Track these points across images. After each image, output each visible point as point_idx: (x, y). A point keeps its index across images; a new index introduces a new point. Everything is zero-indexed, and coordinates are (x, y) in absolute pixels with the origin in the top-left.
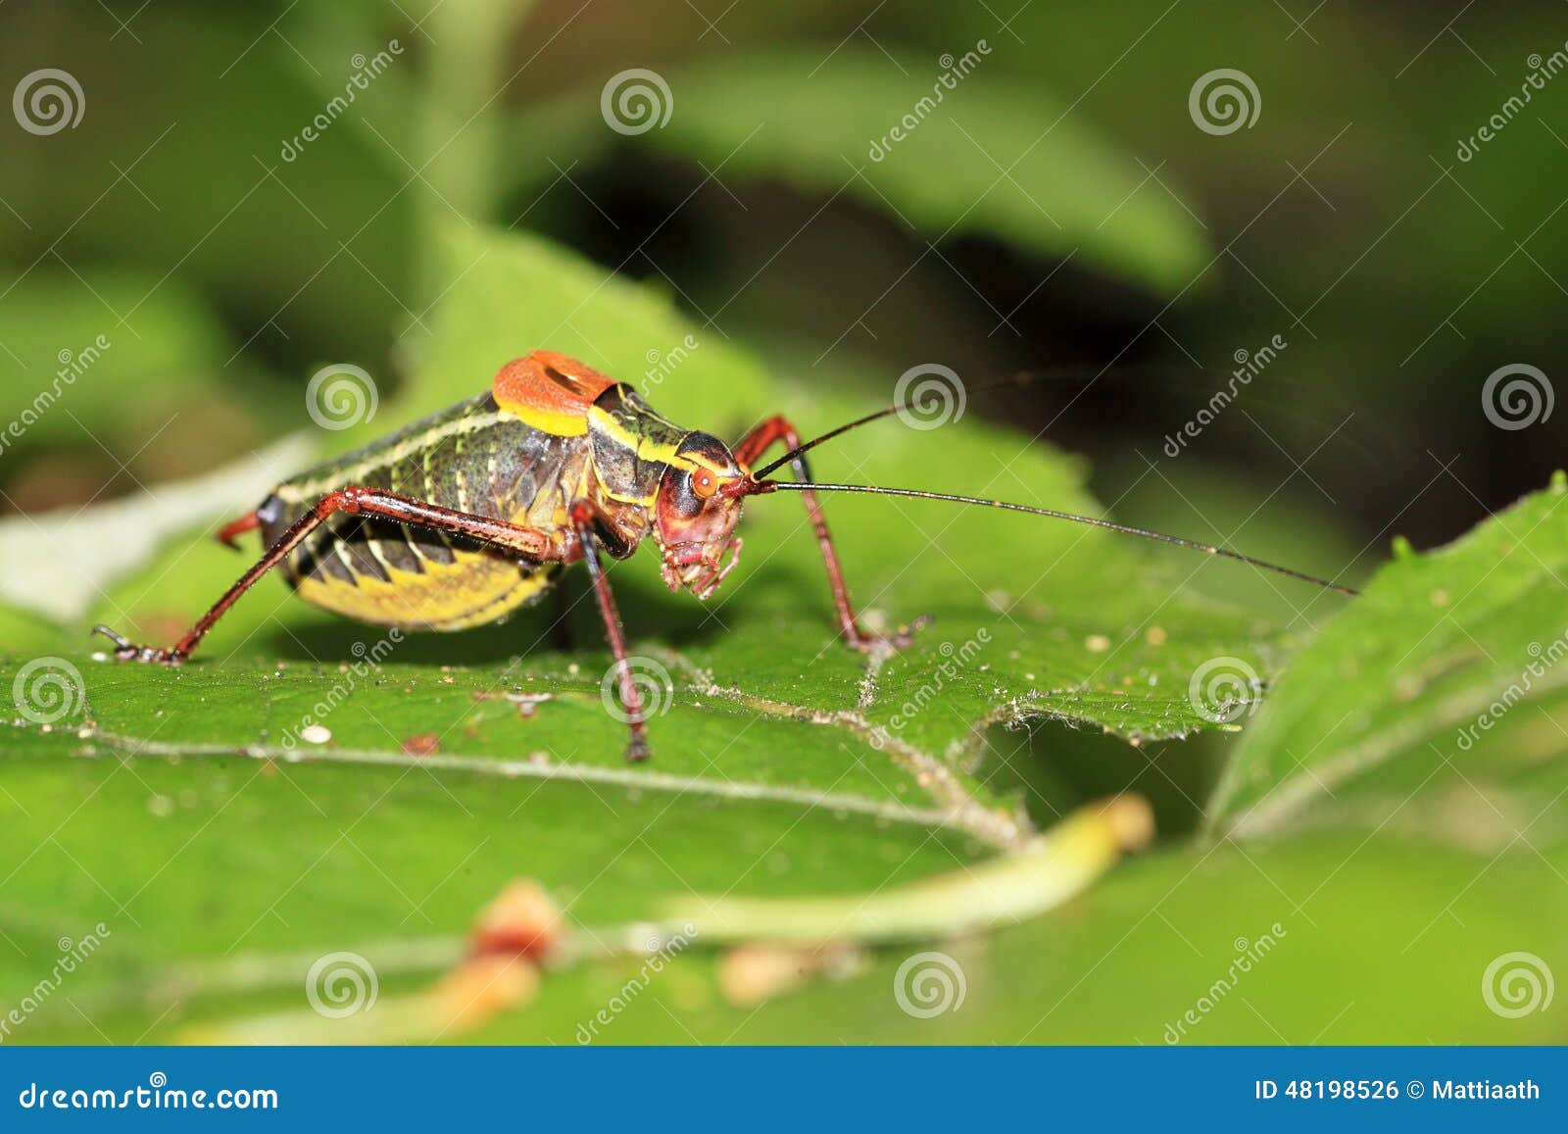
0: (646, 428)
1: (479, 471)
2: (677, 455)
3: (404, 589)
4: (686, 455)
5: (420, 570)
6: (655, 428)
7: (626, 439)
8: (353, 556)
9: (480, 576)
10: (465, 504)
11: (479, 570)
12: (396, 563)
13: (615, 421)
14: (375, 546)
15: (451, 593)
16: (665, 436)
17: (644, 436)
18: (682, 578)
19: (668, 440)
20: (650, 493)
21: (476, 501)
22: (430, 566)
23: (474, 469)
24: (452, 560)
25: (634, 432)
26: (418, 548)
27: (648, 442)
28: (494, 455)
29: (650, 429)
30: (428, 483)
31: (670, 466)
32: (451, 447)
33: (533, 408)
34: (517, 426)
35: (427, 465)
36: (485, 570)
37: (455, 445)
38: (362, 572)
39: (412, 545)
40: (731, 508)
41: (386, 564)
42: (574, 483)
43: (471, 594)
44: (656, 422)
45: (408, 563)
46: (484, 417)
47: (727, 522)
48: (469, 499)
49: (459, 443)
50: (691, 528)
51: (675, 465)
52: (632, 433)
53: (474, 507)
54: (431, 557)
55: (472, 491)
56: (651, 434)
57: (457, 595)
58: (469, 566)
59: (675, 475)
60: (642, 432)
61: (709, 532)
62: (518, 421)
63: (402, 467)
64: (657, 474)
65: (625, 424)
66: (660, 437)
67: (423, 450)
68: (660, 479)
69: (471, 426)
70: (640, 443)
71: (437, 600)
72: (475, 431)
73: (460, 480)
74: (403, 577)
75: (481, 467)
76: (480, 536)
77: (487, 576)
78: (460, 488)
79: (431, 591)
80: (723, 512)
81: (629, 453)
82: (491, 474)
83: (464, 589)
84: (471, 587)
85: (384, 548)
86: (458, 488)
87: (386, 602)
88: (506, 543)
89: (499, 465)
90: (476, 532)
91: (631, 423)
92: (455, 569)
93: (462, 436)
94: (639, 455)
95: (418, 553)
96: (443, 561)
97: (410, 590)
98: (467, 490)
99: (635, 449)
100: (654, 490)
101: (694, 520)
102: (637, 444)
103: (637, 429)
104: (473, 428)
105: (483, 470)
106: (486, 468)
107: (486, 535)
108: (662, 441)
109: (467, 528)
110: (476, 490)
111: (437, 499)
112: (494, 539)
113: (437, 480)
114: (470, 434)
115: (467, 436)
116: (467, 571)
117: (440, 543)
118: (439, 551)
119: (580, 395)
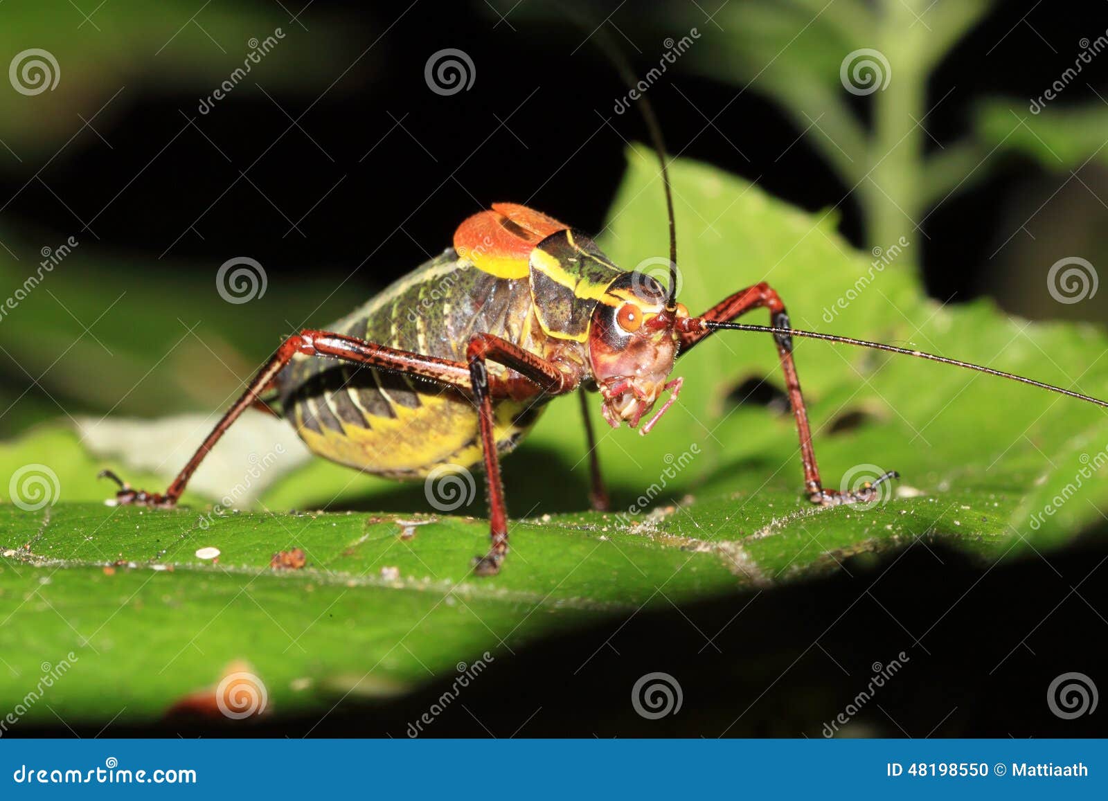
0: (585, 269)
1: (436, 315)
2: (607, 292)
3: (381, 434)
4: (615, 292)
5: (392, 415)
6: (595, 269)
7: (566, 279)
8: (338, 403)
9: (445, 419)
10: (424, 347)
11: (444, 413)
12: (370, 409)
13: (556, 262)
14: (353, 393)
15: (422, 436)
16: (601, 276)
17: (582, 276)
18: (619, 413)
19: (603, 279)
20: (584, 330)
21: (433, 344)
22: (398, 409)
23: (432, 313)
24: (418, 404)
25: (574, 273)
26: (388, 393)
27: (585, 282)
28: (449, 301)
29: (589, 270)
30: (394, 330)
31: (600, 303)
32: (415, 295)
33: (485, 253)
34: (472, 271)
35: (394, 314)
36: (448, 413)
37: (418, 291)
38: (347, 421)
39: (382, 391)
40: (659, 344)
41: (363, 410)
42: (520, 324)
43: (440, 437)
44: (598, 264)
45: (381, 408)
46: (446, 266)
47: (656, 356)
48: (427, 342)
49: (422, 290)
50: (620, 362)
51: (604, 302)
52: (571, 274)
53: (431, 349)
54: (398, 401)
55: (429, 334)
56: (589, 275)
57: (428, 439)
58: (433, 408)
59: (604, 312)
60: (581, 272)
61: (637, 367)
62: (473, 267)
63: (376, 317)
64: (589, 310)
65: (565, 265)
66: (596, 278)
67: (395, 299)
68: (591, 315)
69: (434, 275)
70: (578, 282)
71: (412, 444)
72: (436, 279)
73: (419, 325)
74: (379, 421)
75: (438, 312)
76: (428, 374)
77: (450, 419)
78: (420, 333)
79: (405, 435)
80: (650, 347)
81: (568, 290)
82: (446, 316)
83: (433, 432)
84: (438, 430)
85: (360, 395)
86: (417, 332)
87: (369, 448)
88: (452, 381)
89: (453, 308)
90: (423, 371)
91: (572, 265)
92: (421, 412)
93: (425, 284)
94: (576, 294)
95: (387, 397)
96: (410, 404)
97: (388, 435)
98: (425, 334)
99: (572, 288)
100: (586, 327)
101: (620, 354)
102: (574, 283)
103: (577, 270)
104: (436, 276)
105: (440, 314)
106: (442, 311)
107: (432, 373)
108: (598, 280)
109: (415, 366)
110: (433, 333)
111: (401, 344)
112: (441, 378)
113: (400, 326)
114: (432, 282)
115: (429, 284)
116: (433, 414)
117: (405, 388)
118: (405, 395)
119: (528, 239)
